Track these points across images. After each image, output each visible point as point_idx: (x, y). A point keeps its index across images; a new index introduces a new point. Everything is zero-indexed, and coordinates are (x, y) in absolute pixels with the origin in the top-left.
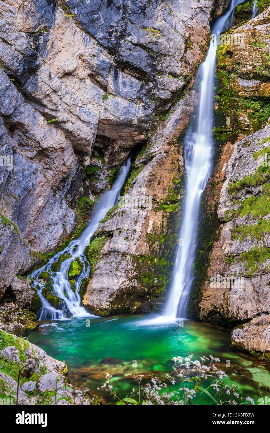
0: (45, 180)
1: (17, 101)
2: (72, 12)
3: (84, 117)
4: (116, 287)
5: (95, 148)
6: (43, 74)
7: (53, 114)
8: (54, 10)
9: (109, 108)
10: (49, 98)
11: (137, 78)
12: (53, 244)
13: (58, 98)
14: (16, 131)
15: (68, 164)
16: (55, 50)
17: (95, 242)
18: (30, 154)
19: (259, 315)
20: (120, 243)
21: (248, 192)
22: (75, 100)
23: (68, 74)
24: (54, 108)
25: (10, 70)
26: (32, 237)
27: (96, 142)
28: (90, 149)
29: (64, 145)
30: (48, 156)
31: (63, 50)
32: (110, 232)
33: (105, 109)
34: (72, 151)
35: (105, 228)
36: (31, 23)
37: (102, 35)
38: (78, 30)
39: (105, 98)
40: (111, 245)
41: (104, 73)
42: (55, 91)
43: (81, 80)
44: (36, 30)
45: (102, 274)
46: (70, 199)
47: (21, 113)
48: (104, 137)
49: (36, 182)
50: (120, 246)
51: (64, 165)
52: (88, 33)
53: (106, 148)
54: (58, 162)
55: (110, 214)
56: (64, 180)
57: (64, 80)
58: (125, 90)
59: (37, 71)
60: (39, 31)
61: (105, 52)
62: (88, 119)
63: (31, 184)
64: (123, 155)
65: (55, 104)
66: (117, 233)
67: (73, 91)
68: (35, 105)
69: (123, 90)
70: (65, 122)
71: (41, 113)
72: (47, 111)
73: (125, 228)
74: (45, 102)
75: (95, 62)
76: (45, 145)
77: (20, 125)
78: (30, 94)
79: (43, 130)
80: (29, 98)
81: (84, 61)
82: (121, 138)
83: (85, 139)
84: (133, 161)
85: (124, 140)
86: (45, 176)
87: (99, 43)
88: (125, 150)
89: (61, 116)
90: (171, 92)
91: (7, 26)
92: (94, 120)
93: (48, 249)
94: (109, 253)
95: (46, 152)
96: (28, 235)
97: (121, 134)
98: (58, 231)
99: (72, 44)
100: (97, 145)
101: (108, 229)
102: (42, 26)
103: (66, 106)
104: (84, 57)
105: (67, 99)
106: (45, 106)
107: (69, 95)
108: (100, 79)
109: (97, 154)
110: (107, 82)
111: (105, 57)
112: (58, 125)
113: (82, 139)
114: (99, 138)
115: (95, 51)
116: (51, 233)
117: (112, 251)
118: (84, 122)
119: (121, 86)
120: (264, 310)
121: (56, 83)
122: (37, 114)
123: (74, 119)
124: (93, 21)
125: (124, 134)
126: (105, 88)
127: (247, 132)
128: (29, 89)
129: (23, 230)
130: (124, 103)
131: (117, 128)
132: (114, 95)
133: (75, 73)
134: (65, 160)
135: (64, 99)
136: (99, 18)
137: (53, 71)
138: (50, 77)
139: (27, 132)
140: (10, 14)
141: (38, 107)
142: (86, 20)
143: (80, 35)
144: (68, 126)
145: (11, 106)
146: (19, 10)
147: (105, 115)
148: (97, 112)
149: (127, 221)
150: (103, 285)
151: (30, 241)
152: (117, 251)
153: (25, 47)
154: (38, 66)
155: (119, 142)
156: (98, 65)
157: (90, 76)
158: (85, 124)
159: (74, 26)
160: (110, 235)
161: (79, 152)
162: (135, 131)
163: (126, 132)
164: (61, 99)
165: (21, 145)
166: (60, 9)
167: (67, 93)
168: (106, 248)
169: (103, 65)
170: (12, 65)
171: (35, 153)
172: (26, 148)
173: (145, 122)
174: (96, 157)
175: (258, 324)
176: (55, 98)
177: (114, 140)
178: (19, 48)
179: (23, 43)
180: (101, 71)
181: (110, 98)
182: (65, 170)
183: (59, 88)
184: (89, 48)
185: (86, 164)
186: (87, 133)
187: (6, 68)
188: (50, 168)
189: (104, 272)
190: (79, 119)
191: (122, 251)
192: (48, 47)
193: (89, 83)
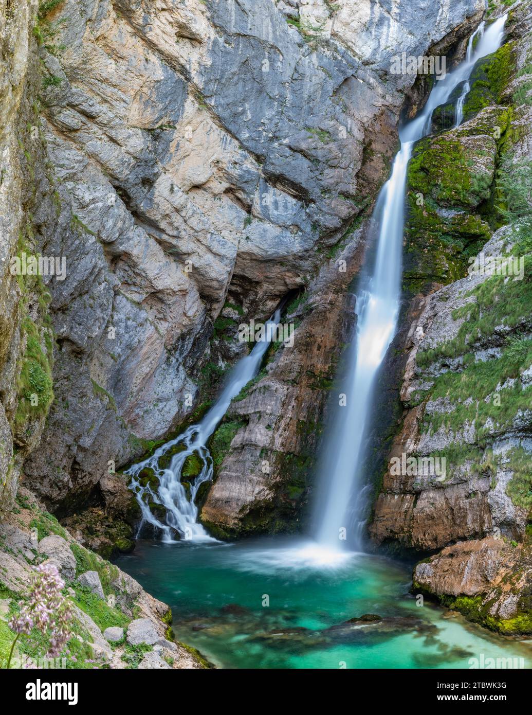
0: (156, 335)
1: (124, 223)
2: (208, 102)
3: (216, 248)
4: (250, 498)
5: (230, 292)
6: (162, 185)
7: (174, 242)
8: (184, 100)
9: (252, 237)
10: (168, 220)
11: (295, 197)
12: (162, 430)
13: (181, 220)
14: (121, 264)
15: (190, 314)
16: (181, 153)
17: (223, 430)
18: (136, 297)
19: (453, 542)
20: (259, 434)
21: (444, 365)
22: (204, 223)
23: (197, 187)
24: (175, 233)
25: (117, 179)
26: (133, 415)
27: (232, 284)
28: (222, 294)
29: (186, 286)
30: (162, 301)
31: (192, 153)
32: (245, 416)
33: (247, 238)
34: (198, 295)
35: (239, 410)
36: (150, 116)
37: (247, 135)
38: (215, 127)
39: (248, 222)
40: (246, 435)
41: (248, 188)
42: (177, 211)
43: (215, 195)
44: (157, 126)
45: (230, 478)
46: (190, 362)
47: (129, 239)
48: (244, 278)
49: (144, 337)
50: (259, 437)
51: (185, 314)
52: (228, 131)
53: (246, 293)
54: (177, 310)
55: (246, 392)
56: (183, 337)
57: (192, 194)
58: (276, 213)
59: (154, 182)
60: (161, 127)
61: (251, 159)
62: (223, 252)
63: (136, 340)
64: (271, 304)
65: (177, 229)
66: (254, 418)
67: (203, 210)
68: (146, 227)
69: (273, 212)
70: (188, 254)
71: (156, 239)
72: (165, 237)
73: (268, 412)
74: (163, 225)
75: (236, 172)
76: (160, 285)
77: (127, 254)
78: (143, 213)
79: (157, 264)
80: (138, 216)
81: (221, 169)
82: (268, 279)
83: (217, 280)
84: (283, 314)
85: (272, 283)
86: (156, 329)
87: (242, 147)
88: (273, 297)
89: (184, 245)
90: (341, 218)
91: (117, 120)
92: (231, 253)
93: (154, 435)
94: (243, 447)
95: (160, 295)
96: (128, 413)
97: (268, 274)
98: (171, 410)
99: (206, 145)
100: (234, 288)
101: (242, 412)
102: (164, 121)
103: (192, 231)
104: (220, 165)
105: (194, 222)
106: (163, 231)
107: (196, 216)
108: (241, 195)
109: (232, 301)
110: (252, 201)
111: (250, 165)
112: (177, 256)
113: (212, 280)
114: (238, 278)
115: (237, 158)
116: (160, 411)
117: (247, 445)
118: (216, 254)
119: (271, 206)
120: (460, 534)
121: (179, 198)
122: (152, 242)
123: (201, 250)
124: (235, 115)
125: (272, 275)
126: (249, 211)
127: (445, 281)
128: (142, 206)
129: (120, 405)
130: (272, 230)
131: (262, 265)
132: (261, 220)
133: (207, 186)
134: (187, 307)
135: (189, 222)
136: (244, 112)
137: (177, 182)
138: (172, 190)
139: (135, 265)
140: (123, 104)
141: (153, 232)
142: (225, 114)
143: (217, 133)
144: (193, 260)
145: (116, 229)
146: (134, 98)
147: (246, 247)
148: (236, 242)
149: (271, 401)
150: (231, 494)
151: (130, 421)
152: (255, 445)
153: (139, 148)
154: (156, 175)
155: (265, 286)
156: (240, 176)
157: (228, 191)
158: (218, 257)
159: (210, 121)
160: (245, 421)
161: (206, 297)
162: (288, 271)
163: (276, 271)
164: (185, 221)
165: (126, 283)
166: (191, 98)
167: (194, 213)
168: (237, 440)
169: (247, 177)
170: (121, 173)
171: (145, 296)
172: (133, 288)
173: (301, 258)
174: (231, 306)
175: (451, 556)
176: (177, 220)
177: (258, 283)
178: (132, 151)
179: (137, 142)
180: (243, 185)
181: (255, 222)
182: (186, 322)
183: (184, 207)
184: (229, 153)
185: (215, 314)
186: (219, 271)
187: (113, 177)
188: (165, 319)
189: (234, 474)
190: (210, 250)
191: (261, 445)
192: (172, 149)
193: (226, 200)
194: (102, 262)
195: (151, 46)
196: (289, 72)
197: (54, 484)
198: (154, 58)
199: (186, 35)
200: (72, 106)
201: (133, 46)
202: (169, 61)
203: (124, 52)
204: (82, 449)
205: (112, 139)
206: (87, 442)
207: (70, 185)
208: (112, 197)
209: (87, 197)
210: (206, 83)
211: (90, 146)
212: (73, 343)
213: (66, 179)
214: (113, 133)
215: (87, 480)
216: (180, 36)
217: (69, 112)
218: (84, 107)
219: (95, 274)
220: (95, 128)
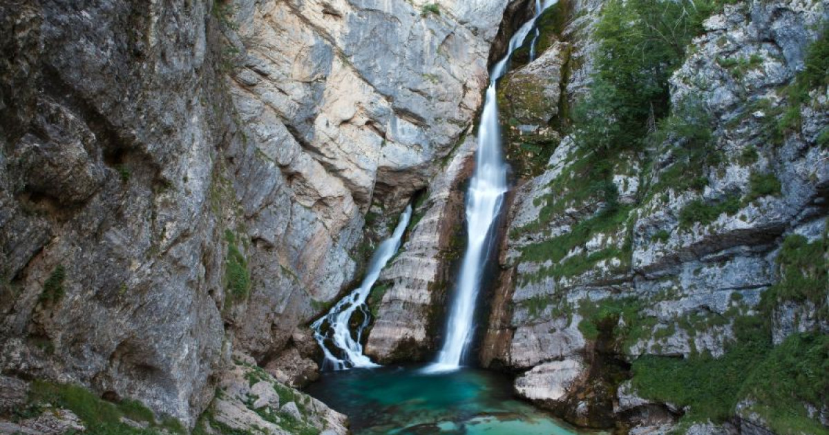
0: (324, 229)
1: (295, 150)
2: (349, 60)
3: (363, 165)
4: (398, 337)
5: (374, 194)
6: (320, 122)
7: (332, 162)
8: (331, 60)
9: (387, 155)
10: (326, 147)
11: (416, 124)
12: (334, 294)
13: (336, 146)
14: (295, 181)
15: (347, 212)
16: (332, 98)
17: (376, 291)
18: (308, 204)
19: (541, 363)
20: (402, 292)
21: (529, 239)
22: (353, 148)
23: (345, 122)
24: (332, 156)
25: (287, 119)
26: (312, 287)
27: (375, 189)
28: (369, 197)
29: (343, 193)
30: (326, 205)
31: (340, 98)
32: (390, 280)
33: (384, 156)
34: (351, 198)
35: (386, 277)
36: (307, 72)
37: (379, 82)
38: (355, 78)
39: (383, 144)
40: (393, 293)
41: (382, 120)
42: (332, 140)
43: (359, 127)
44: (313, 79)
45: (384, 324)
46: (349, 246)
47: (298, 162)
48: (383, 184)
49: (315, 231)
50: (401, 294)
51: (344, 213)
52: (365, 80)
53: (386, 194)
54: (337, 211)
55: (391, 263)
56: (343, 228)
57: (343, 127)
58: (403, 137)
59: (314, 120)
60: (316, 80)
61: (383, 99)
62: (367, 167)
63: (310, 234)
64: (404, 201)
65: (333, 152)
66: (397, 281)
67: (351, 138)
68: (312, 153)
69: (401, 137)
70: (343, 170)
71: (319, 162)
72: (325, 159)
73: (407, 277)
74: (323, 151)
75: (372, 110)
76: (324, 194)
77: (298, 174)
78: (308, 143)
79: (321, 179)
80: (306, 146)
81: (362, 108)
82: (401, 184)
83: (364, 187)
84: (413, 208)
85: (404, 187)
86: (324, 224)
87: (376, 91)
88: (405, 196)
89: (339, 164)
90: (449, 137)
91: (284, 77)
92: (373, 168)
93: (329, 298)
94: (391, 302)
95: (325, 201)
96: (308, 285)
97: (401, 181)
98: (339, 280)
99: (350, 91)
100: (377, 192)
101: (389, 277)
102: (319, 75)
103: (344, 154)
104: (361, 105)
105: (345, 147)
106: (323, 155)
107: (347, 143)
108: (378, 126)
109: (376, 201)
110: (386, 129)
111: (383, 103)
112: (336, 172)
113: (361, 187)
114: (379, 185)
115: (373, 99)
116: (331, 281)
117: (393, 300)
118: (362, 169)
119: (399, 133)
120: (547, 357)
121: (333, 131)
122: (316, 163)
123: (352, 166)
124: (370, 68)
125: (403, 181)
126: (383, 135)
127: (528, 178)
128: (307, 138)
129: (303, 280)
130: (402, 150)
131: (396, 175)
132: (393, 142)
133: (352, 121)
134: (345, 208)
135: (341, 147)
136: (375, 66)
137: (331, 119)
138: (327, 124)
139: (304, 181)
140: (287, 65)
141: (317, 156)
142: (362, 68)
143: (357, 82)
144: (347, 174)
145: (289, 156)
146: (295, 60)
147: (383, 162)
148: (376, 159)
149: (408, 269)
150: (385, 335)
151: (311, 291)
152: (399, 300)
153: (302, 96)
154: (316, 115)
155: (399, 189)
156: (376, 112)
157: (368, 123)
158: (364, 172)
159: (352, 74)
160: (391, 284)
161: (357, 198)
162: (415, 177)
163: (406, 178)
164: (339, 147)
165: (299, 194)
166: (336, 57)
167: (344, 141)
168: (387, 297)
169: (381, 112)
170: (289, 115)
171: (313, 202)
172: (305, 197)
173: (423, 167)
174: (376, 204)
175: (540, 372)
176: (333, 146)
177: (394, 187)
178: (296, 98)
179: (299, 92)
180: (379, 118)
181: (389, 144)
182: (344, 218)
183: (337, 137)
184: (364, 94)
185: (365, 211)
186: (366, 181)
187: (283, 118)
188: (329, 218)
189: (386, 321)
190: (358, 166)
191: (404, 299)
192: (326, 96)
193: (368, 130)
194: (281, 181)
195: (304, 20)
196: (406, 34)
197: (261, 342)
198: (309, 31)
199: (329, 11)
200: (250, 67)
201: (291, 22)
202: (319, 30)
203: (285, 26)
204: (277, 314)
205: (281, 91)
206: (281, 309)
207: (253, 125)
208: (286, 132)
209: (266, 134)
210: (347, 46)
211: (264, 96)
212: (264, 240)
213: (249, 121)
214: (281, 86)
215: (283, 335)
216: (325, 12)
217: (247, 71)
218: (259, 67)
219: (276, 190)
220: (268, 83)
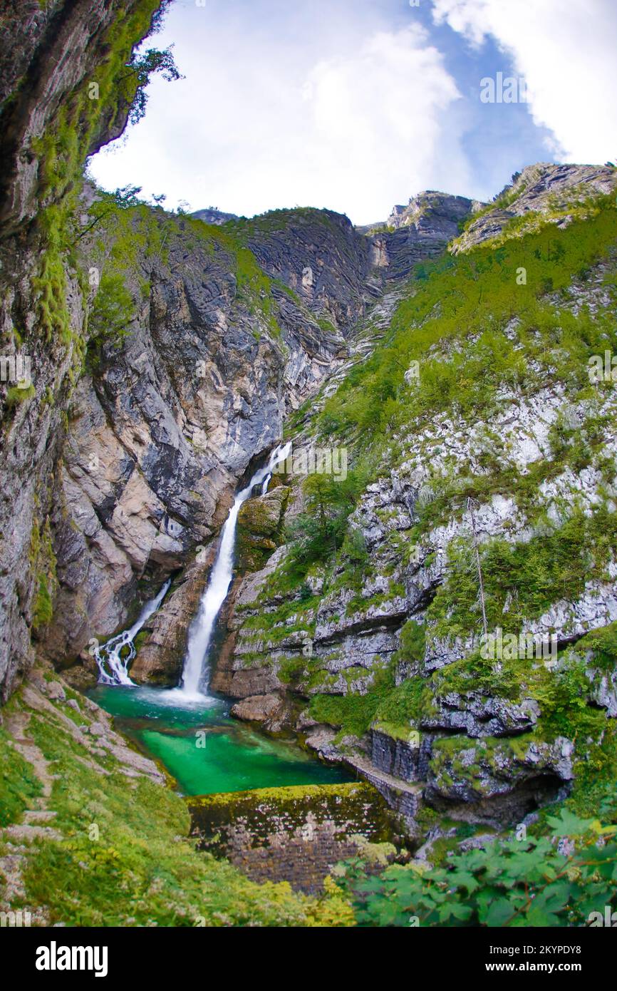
0: (109, 585)
1: (97, 528)
2: (144, 473)
3: (141, 545)
4: (153, 667)
5: (146, 567)
6: (117, 511)
7: (121, 540)
8: (133, 471)
9: (159, 542)
10: (119, 529)
11: (181, 524)
12: (111, 631)
13: (125, 530)
14: (94, 548)
15: (127, 576)
16: (128, 496)
17: (142, 634)
18: (101, 566)
19: (250, 696)
20: (157, 638)
21: (249, 613)
22: (136, 533)
23: (134, 514)
24: (122, 536)
25: (96, 505)
26: (97, 623)
27: (148, 564)
28: (143, 568)
29: (125, 563)
30: (113, 569)
31: (134, 498)
32: (151, 629)
33: (157, 542)
34: (130, 567)
35: (149, 626)
36: (115, 476)
37: (161, 492)
38: (146, 485)
39: (157, 534)
40: (152, 638)
41: (159, 518)
42: (123, 525)
43: (143, 519)
44: (118, 482)
46: (125, 600)
47: (99, 536)
48: (154, 562)
49: (103, 586)
51: (124, 576)
52: (152, 488)
53: (154, 569)
54: (120, 574)
55: (154, 616)
56: (122, 587)
57: (131, 518)
58: (172, 531)
59: (114, 509)
60: (120, 483)
61: (162, 503)
62: (144, 547)
63: (99, 587)
64: (167, 575)
65: (123, 534)
66: (156, 630)
67: (136, 526)
68: (108, 531)
69: (170, 531)
70: (127, 547)
71: (112, 538)
72: (116, 537)
73: (162, 628)
74: (116, 531)
75: (154, 509)
76: (112, 561)
77: (97, 544)
78: (107, 524)
79: (112, 550)
80: (105, 527)
81: (147, 507)
82: (165, 563)
83: (140, 561)
84: (172, 581)
85: (168, 566)
86: (110, 582)
87: (158, 497)
88: (167, 572)
89: (126, 542)
90: (203, 537)
91: (100, 476)
92: (148, 548)
93: (109, 633)
94: (150, 643)
95: (112, 566)
96: (94, 622)
97: (166, 561)
98: (116, 622)
99: (141, 494)
100: (148, 566)
102: (122, 480)
103: (130, 536)
104: (147, 505)
105: (131, 531)
106: (116, 534)
107: (133, 529)
108: (156, 521)
109: (147, 572)
110: (160, 524)
111: (161, 506)
112: (122, 548)
113: (138, 561)
114: (150, 561)
115: (155, 502)
116: (110, 623)
117: (152, 643)
118: (141, 549)
119: (169, 527)
120: (254, 692)
121: (125, 518)
122: (110, 539)
123: (134, 546)
124: (157, 482)
125: (168, 562)
126: (158, 528)
127: (253, 571)
128: (107, 521)
129: (90, 618)
130: (169, 540)
131: (163, 556)
132: (164, 534)
133: (139, 514)
134: (125, 573)
135: (129, 531)
136: (160, 480)
137: (125, 510)
138: (122, 514)
139: (101, 549)
141: (111, 534)
142: (152, 480)
143: (147, 489)
144: (129, 550)
145: (93, 530)
146: (109, 466)
147: (155, 546)
148: (151, 544)
149: (164, 623)
150: (144, 665)
151: (95, 626)
152: (155, 643)
153: (108, 491)
154: (115, 506)
155: (164, 567)
156: (155, 511)
157: (149, 518)
158: (141, 551)
159: (144, 482)
160: (152, 631)
161: (135, 569)
162: (176, 560)
163: (170, 560)
164: (127, 531)
165: (96, 558)
166: (136, 470)
167: (132, 527)
168: (147, 640)
169: (159, 512)
170: (98, 502)
171: (105, 565)
172: (99, 561)
173: (182, 554)
174: (147, 574)
175: (249, 702)
176: (123, 530)
177: (161, 565)
178: (105, 492)
179: (108, 488)
180: (157, 516)
181: (161, 535)
182: (124, 580)
183: (127, 523)
184: (151, 498)
185: (139, 578)
186: (142, 557)
187: (94, 504)
188: (114, 578)
190: (138, 546)
191: (159, 643)
192: (124, 494)
193: (148, 523)
194: (84, 546)
195: (121, 442)
196: (185, 464)
197: (58, 653)
198: (121, 449)
199: (138, 440)
200: (79, 465)
201: (112, 442)
202: (128, 450)
203: (108, 443)
204: (71, 638)
205: (95, 485)
206: (73, 635)
207: (72, 504)
208: (93, 513)
209: (81, 512)
210: (144, 464)
211: (85, 487)
212: (67, 585)
213: (71, 501)
214: (97, 482)
215: (74, 652)
216: (135, 440)
217: (77, 467)
218: (85, 467)
219: (81, 553)
220: (88, 478)
